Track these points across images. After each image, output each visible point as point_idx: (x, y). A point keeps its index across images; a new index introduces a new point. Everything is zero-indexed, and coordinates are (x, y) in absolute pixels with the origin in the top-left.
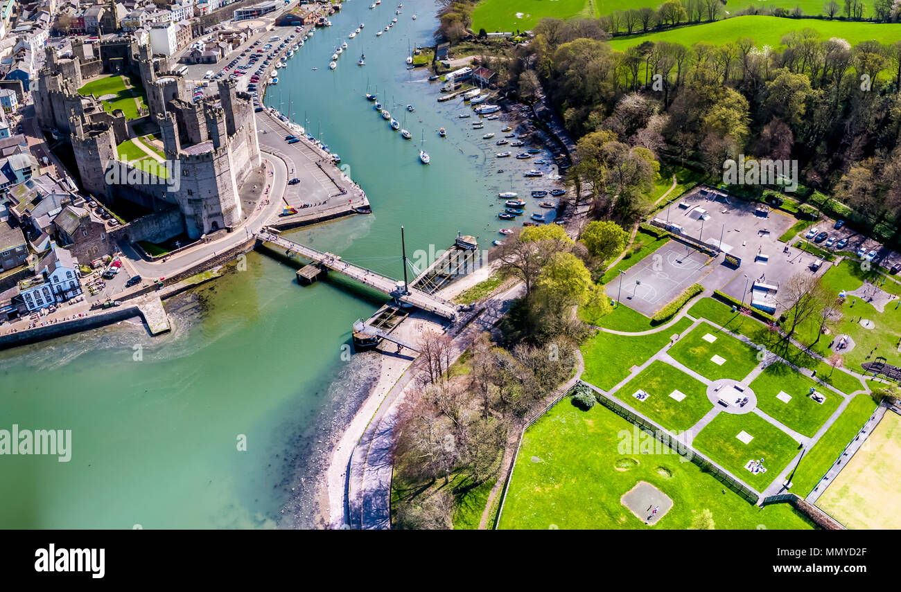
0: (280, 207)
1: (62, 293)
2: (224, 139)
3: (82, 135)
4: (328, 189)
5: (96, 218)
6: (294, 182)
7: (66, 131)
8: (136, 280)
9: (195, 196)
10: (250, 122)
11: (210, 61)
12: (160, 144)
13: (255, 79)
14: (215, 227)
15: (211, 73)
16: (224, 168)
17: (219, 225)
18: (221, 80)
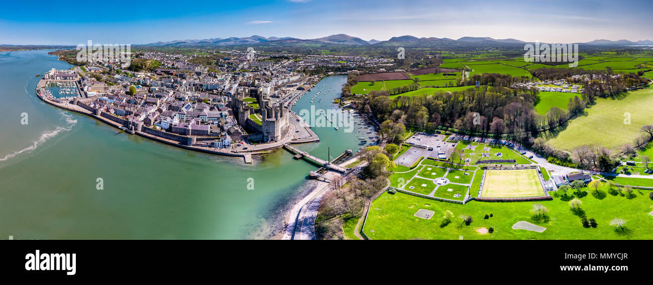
0: (292, 138)
1: (225, 146)
2: (279, 118)
3: (242, 111)
4: (307, 135)
5: (240, 131)
6: (297, 132)
7: (238, 108)
8: (246, 148)
9: (268, 131)
10: (287, 114)
11: (278, 97)
12: (261, 117)
13: (289, 103)
14: (272, 140)
15: (278, 100)
16: (278, 125)
17: (273, 139)
18: (280, 102)
